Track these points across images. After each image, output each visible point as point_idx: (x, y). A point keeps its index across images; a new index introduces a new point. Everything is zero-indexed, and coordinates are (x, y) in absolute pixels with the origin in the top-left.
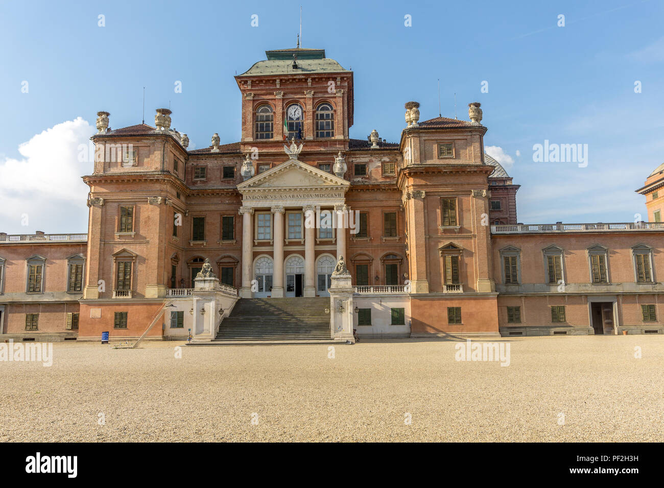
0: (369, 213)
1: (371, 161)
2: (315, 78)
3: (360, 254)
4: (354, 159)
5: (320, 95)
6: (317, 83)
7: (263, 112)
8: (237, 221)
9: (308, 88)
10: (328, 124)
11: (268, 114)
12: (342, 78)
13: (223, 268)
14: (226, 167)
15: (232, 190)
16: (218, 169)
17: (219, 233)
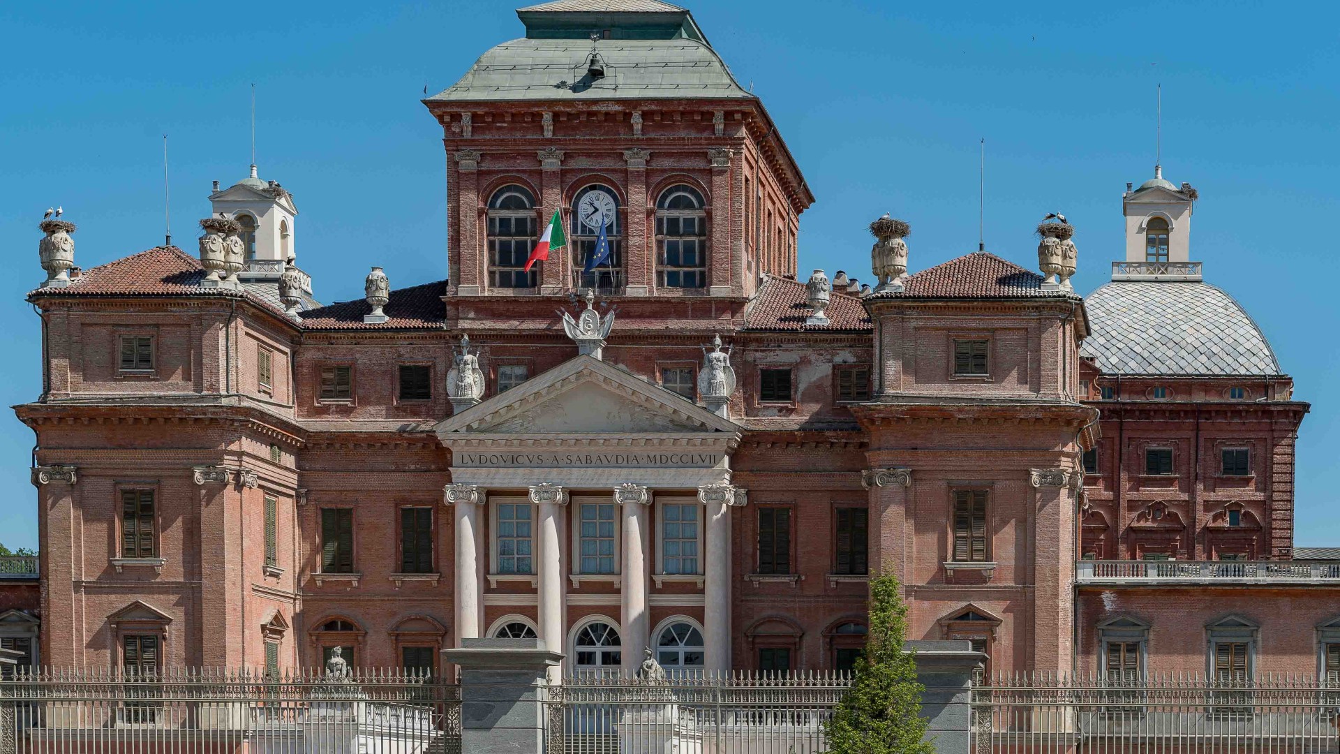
0: (796, 507)
1: (805, 361)
2: (652, 113)
3: (770, 620)
4: (758, 355)
5: (667, 163)
6: (659, 126)
7: (508, 208)
8: (440, 522)
9: (632, 143)
10: (689, 248)
11: (521, 214)
12: (728, 115)
13: (405, 648)
14: (409, 368)
15: (424, 435)
16: (385, 373)
17: (393, 551)
